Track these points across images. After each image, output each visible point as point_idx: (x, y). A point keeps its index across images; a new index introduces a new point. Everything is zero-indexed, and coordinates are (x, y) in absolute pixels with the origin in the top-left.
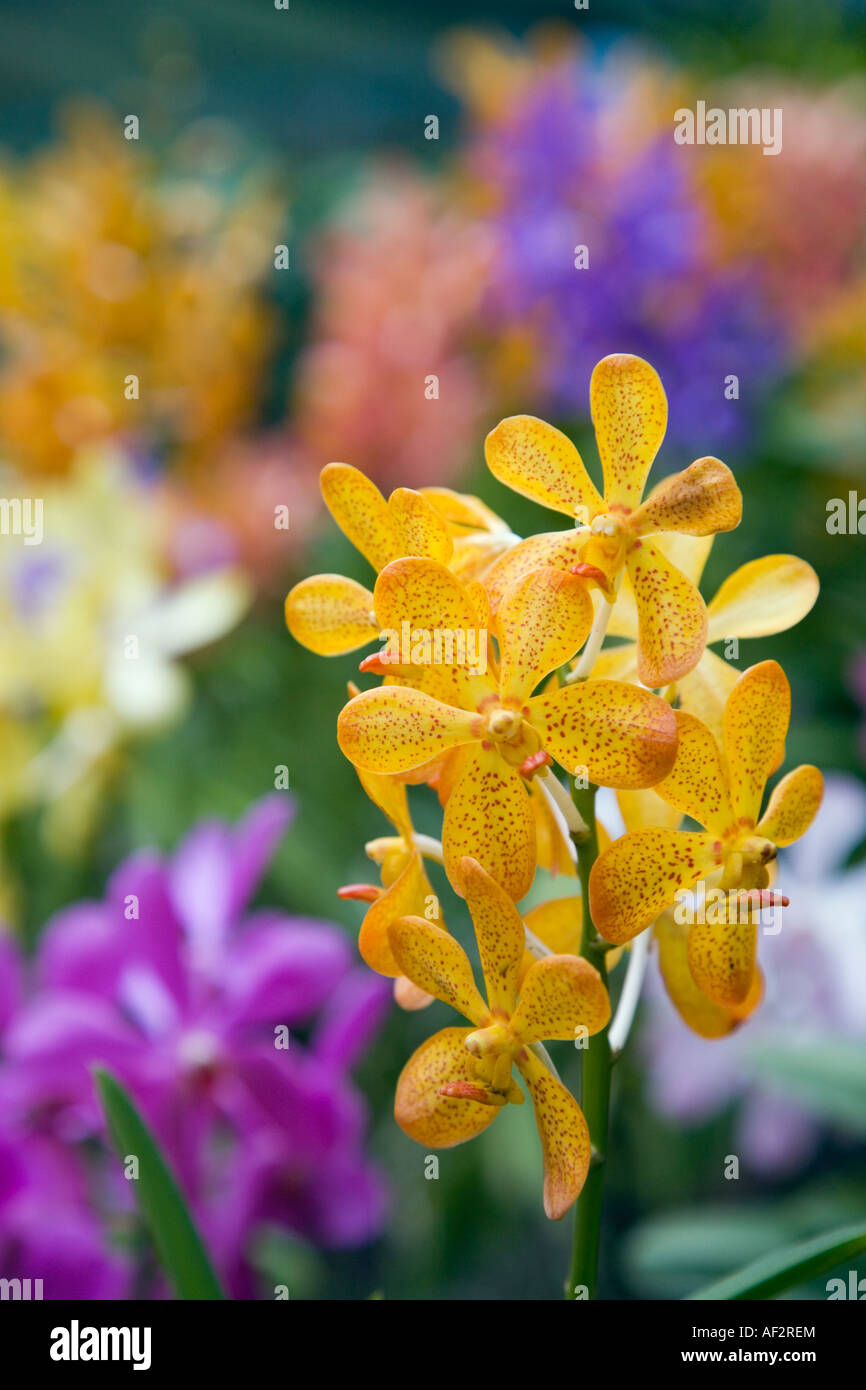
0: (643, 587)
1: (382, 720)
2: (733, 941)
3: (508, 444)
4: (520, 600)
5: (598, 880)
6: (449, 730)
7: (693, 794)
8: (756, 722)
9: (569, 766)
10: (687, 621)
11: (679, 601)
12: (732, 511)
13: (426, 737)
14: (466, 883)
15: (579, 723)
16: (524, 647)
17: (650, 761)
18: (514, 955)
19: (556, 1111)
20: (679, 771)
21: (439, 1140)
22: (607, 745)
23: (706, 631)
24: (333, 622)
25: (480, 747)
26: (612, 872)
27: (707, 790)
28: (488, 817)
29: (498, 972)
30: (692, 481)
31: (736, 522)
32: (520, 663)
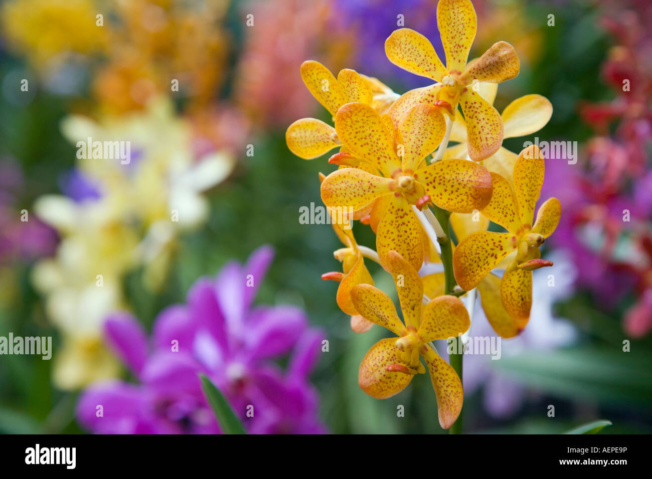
0: (469, 111)
1: (343, 185)
2: (522, 287)
3: (397, 43)
4: (409, 121)
5: (457, 259)
6: (378, 188)
7: (501, 213)
8: (529, 176)
9: (438, 203)
10: (493, 127)
11: (488, 117)
12: (515, 68)
13: (366, 192)
14: (392, 264)
15: (442, 181)
16: (413, 144)
17: (479, 198)
18: (418, 298)
19: (443, 375)
20: (493, 202)
21: (382, 394)
22: (457, 191)
23: (503, 130)
24: (311, 142)
25: (393, 196)
26: (463, 255)
27: (508, 211)
28: (399, 232)
29: (410, 308)
30: (493, 54)
31: (516, 74)
32: (412, 152)
